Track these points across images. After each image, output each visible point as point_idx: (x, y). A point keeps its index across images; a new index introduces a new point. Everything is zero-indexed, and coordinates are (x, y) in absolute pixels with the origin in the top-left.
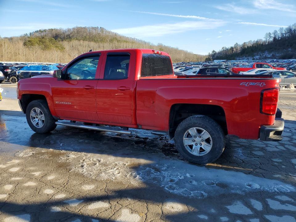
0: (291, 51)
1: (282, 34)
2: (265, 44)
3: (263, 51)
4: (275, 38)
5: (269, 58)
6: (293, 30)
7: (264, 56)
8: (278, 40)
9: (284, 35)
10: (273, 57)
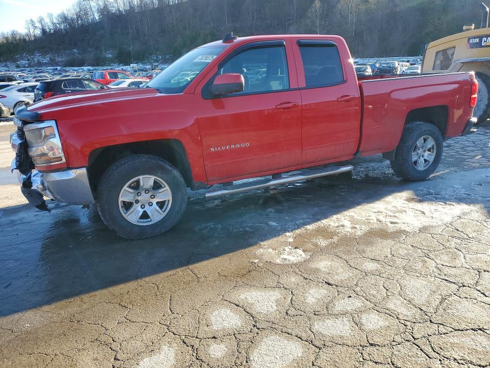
0: (79, 54)
1: (53, 24)
2: (29, 39)
3: (31, 52)
4: (44, 31)
5: (46, 64)
6: (70, 18)
7: (36, 60)
8: (50, 34)
9: (58, 25)
10: (52, 63)
